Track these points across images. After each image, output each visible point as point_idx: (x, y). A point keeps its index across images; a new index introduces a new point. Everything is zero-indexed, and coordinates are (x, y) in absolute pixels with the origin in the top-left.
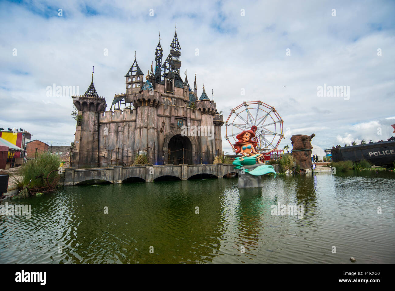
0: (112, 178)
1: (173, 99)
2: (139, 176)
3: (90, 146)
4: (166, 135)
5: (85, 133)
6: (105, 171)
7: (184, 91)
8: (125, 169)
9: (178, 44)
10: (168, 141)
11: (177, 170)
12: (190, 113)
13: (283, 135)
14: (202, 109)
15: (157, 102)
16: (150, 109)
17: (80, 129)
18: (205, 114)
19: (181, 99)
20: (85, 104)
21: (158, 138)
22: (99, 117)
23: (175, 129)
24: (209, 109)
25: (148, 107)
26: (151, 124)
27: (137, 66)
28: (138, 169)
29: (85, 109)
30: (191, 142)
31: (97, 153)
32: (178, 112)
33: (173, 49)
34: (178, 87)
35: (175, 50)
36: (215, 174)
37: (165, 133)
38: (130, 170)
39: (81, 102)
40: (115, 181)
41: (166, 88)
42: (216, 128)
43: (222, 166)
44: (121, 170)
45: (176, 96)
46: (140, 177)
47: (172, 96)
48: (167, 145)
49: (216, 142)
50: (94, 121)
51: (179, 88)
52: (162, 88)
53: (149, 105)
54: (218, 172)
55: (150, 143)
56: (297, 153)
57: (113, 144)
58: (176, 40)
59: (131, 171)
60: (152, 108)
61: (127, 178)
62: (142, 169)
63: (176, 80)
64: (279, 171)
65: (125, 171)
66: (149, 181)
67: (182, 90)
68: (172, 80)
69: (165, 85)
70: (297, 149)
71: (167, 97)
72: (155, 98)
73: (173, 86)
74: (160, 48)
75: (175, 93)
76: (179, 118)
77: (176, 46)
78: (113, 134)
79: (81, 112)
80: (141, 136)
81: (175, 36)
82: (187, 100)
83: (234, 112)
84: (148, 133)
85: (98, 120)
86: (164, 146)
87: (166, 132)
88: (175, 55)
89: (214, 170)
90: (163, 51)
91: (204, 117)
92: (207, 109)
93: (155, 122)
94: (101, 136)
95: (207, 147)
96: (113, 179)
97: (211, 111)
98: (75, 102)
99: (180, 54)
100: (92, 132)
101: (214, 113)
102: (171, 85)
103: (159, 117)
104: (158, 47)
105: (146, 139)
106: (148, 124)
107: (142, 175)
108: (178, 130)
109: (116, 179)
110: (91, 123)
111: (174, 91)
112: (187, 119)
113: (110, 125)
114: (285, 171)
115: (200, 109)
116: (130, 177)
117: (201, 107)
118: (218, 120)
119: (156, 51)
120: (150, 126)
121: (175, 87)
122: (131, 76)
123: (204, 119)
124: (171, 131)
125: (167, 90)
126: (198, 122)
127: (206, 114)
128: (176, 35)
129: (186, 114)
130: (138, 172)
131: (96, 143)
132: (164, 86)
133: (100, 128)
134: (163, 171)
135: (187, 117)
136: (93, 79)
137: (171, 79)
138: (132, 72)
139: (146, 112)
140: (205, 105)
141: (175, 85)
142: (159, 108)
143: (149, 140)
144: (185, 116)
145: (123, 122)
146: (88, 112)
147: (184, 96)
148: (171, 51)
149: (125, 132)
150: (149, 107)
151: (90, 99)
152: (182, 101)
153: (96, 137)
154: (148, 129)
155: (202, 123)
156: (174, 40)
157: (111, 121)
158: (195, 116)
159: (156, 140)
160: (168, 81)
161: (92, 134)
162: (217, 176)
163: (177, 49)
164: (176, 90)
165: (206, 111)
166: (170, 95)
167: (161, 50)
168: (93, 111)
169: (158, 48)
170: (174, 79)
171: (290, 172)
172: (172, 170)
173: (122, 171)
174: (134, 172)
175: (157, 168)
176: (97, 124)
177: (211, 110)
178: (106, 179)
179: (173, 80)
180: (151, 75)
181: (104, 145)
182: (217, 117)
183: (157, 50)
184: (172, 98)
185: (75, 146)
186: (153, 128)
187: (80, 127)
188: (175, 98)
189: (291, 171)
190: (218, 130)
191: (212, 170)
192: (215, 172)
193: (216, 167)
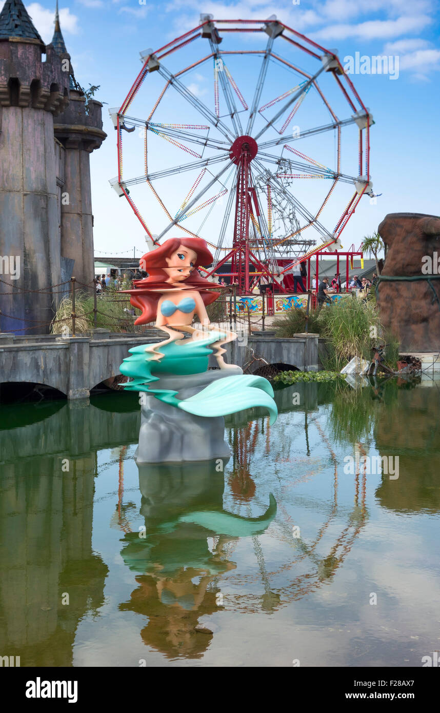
13: (367, 183)
14: (2, 82)
18: (17, 105)
24: (36, 85)
36: (54, 381)
42: (69, 160)
43: (86, 347)
49: (68, 224)
54: (68, 372)
56: (397, 290)
64: (319, 362)
70: (397, 274)
83: (157, 68)
89: (51, 364)
91: (11, 119)
92: (25, 86)
97: (44, 96)
101: (56, 103)
114: (342, 365)
118: (80, 122)
123: (10, 130)
127: (22, 107)
140: (20, 64)
155: (2, 145)
162: (63, 389)
165: (24, 93)
171: (359, 367)
177: (45, 90)
182: (72, 109)
189: (363, 362)
190: (78, 171)
191: (45, 365)
192: (58, 375)
193: (61, 353)
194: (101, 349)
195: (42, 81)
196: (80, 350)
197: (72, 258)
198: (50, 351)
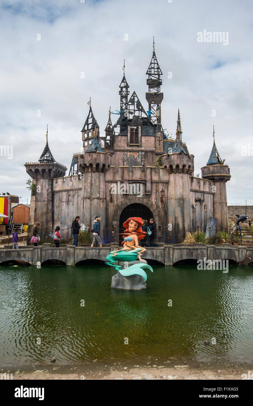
0: (31, 259)
1: (140, 153)
2: (59, 258)
3: (44, 218)
4: (117, 205)
5: (39, 203)
6: (24, 252)
7: (155, 140)
8: (45, 251)
9: (158, 68)
10: (119, 213)
11: (105, 253)
12: (151, 173)
14: (168, 166)
15: (101, 166)
16: (94, 176)
17: (35, 200)
18: (173, 173)
19: (152, 152)
20: (37, 171)
21: (107, 209)
22: (52, 185)
23: (130, 196)
24: (178, 166)
25: (92, 174)
26: (96, 194)
27: (92, 116)
28: (58, 251)
29: (39, 177)
30: (153, 212)
31: (51, 226)
32: (133, 175)
33: (151, 77)
34: (147, 135)
35: (153, 78)
37: (116, 203)
38: (50, 251)
39: (33, 170)
40: (33, 263)
41: (129, 139)
42: (216, 185)
44: (39, 252)
45: (143, 149)
46: (60, 260)
47: (138, 149)
48: (119, 217)
50: (48, 190)
51: (148, 137)
52: (124, 141)
53: (92, 171)
54: (164, 257)
55: (93, 216)
57: (65, 216)
58: (154, 63)
59: (51, 253)
60: (97, 174)
61: (46, 260)
62: (62, 251)
63: (144, 126)
65: (45, 253)
66: (69, 264)
67: (153, 139)
68: (138, 128)
69: (127, 136)
71: (130, 151)
72: (98, 162)
73: (140, 135)
74: (125, 84)
75: (143, 145)
76: (136, 181)
77: (154, 72)
78: (64, 204)
79: (35, 180)
80: (84, 208)
81: (153, 58)
82: (159, 151)
84: (91, 204)
85: (52, 188)
86: (114, 219)
87: (117, 201)
88: (153, 85)
90: (129, 87)
91: (172, 177)
92: (174, 167)
93: (101, 190)
94: (55, 207)
95: (176, 219)
96: (32, 261)
98: (27, 170)
99: (161, 82)
100: (46, 202)
102: (137, 134)
103: (108, 183)
104: (123, 83)
105: (89, 212)
106: (91, 194)
107: (62, 257)
108: (133, 197)
109: (35, 261)
110: (45, 192)
111: (141, 141)
112: (146, 183)
113: (62, 193)
115: (166, 167)
116: (50, 259)
117: (167, 163)
118: (218, 173)
119: (120, 89)
120: (94, 196)
121: (142, 136)
122: (86, 130)
123: (172, 181)
124: (124, 200)
125: (131, 141)
126: (164, 184)
127: (175, 173)
128: (154, 54)
129: (145, 176)
130: (58, 254)
131: (50, 214)
132: (126, 138)
133: (54, 197)
134: (87, 253)
135: (147, 179)
136: (47, 140)
137: (137, 126)
138: (88, 125)
139: (90, 180)
140: (172, 161)
141: (143, 133)
142: (108, 172)
143: (93, 213)
144: (144, 179)
145: (72, 190)
146: (42, 180)
147: (155, 147)
148: (148, 80)
149: (75, 202)
150: (92, 172)
151: (41, 165)
152: (152, 154)
153: (50, 208)
154: (91, 201)
155: (169, 185)
156: (151, 63)
157: (62, 189)
158: (159, 178)
159: (102, 212)
160: (132, 129)
161: (46, 204)
162: (163, 262)
163: (157, 76)
164: (144, 139)
165: (174, 169)
166: (135, 148)
167: (127, 87)
168: (46, 178)
169: (123, 85)
170: (141, 125)
172: (99, 252)
173: (41, 253)
174: (54, 254)
175: (80, 250)
176: (50, 192)
178: (25, 260)
179: (140, 127)
180: (108, 126)
181: (58, 217)
182: (215, 169)
183: (122, 88)
184: (138, 151)
185: (31, 218)
186: (98, 198)
187: (34, 197)
188: (142, 151)
190: (219, 189)
191: (156, 254)
192: (161, 258)
193: (162, 251)
194: (178, 250)
195: (179, 165)
196: (169, 250)
197: (217, 218)
198: (158, 250)
